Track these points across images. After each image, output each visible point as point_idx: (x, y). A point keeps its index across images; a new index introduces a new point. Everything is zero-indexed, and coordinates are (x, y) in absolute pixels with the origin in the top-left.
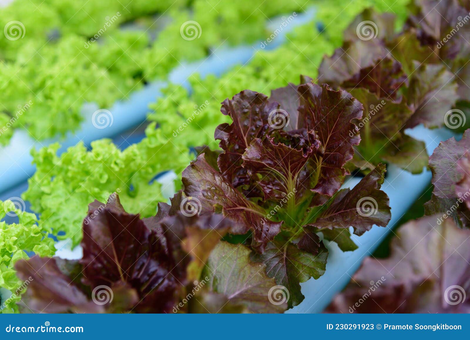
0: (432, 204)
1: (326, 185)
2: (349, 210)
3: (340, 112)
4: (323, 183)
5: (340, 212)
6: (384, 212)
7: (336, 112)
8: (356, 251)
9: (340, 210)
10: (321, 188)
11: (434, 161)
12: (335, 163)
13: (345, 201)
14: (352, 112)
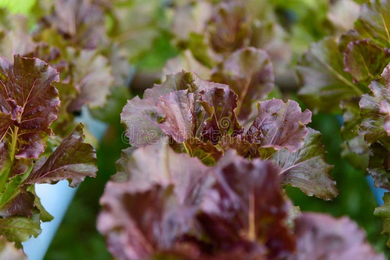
0: (123, 161)
1: (30, 150)
2: (55, 170)
3: (35, 79)
4: (26, 148)
5: (46, 174)
6: (91, 165)
7: (31, 80)
8: (52, 221)
9: (46, 172)
10: (25, 153)
11: (125, 118)
12: (37, 127)
13: (50, 163)
14: (47, 78)
